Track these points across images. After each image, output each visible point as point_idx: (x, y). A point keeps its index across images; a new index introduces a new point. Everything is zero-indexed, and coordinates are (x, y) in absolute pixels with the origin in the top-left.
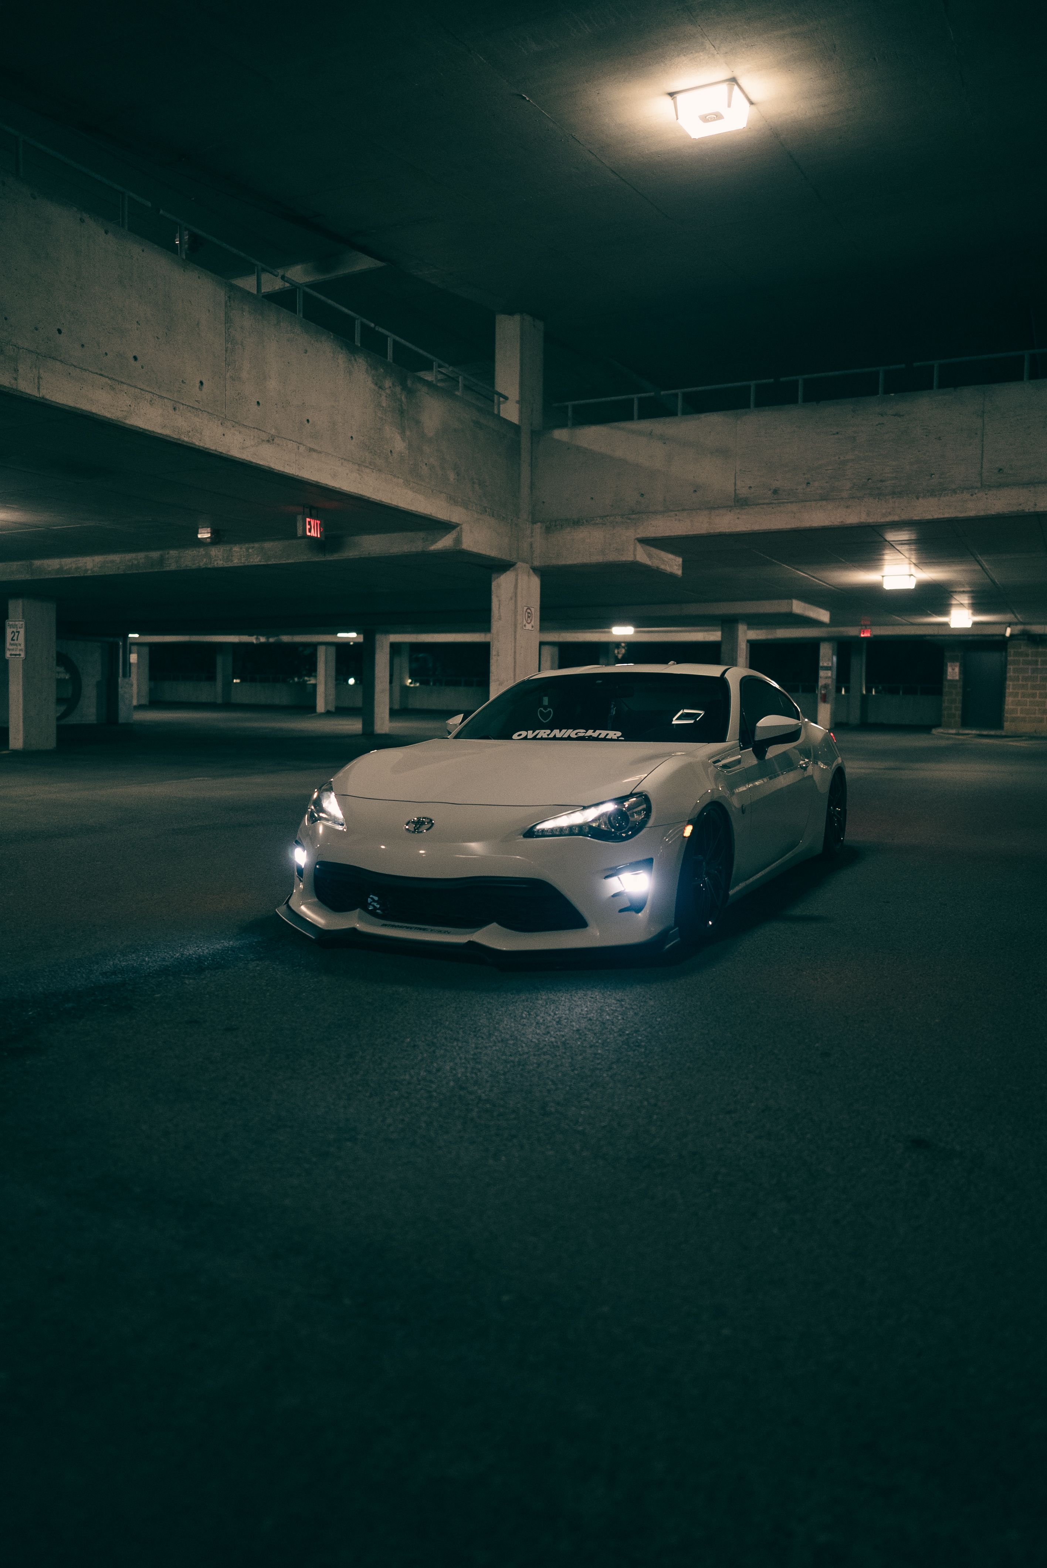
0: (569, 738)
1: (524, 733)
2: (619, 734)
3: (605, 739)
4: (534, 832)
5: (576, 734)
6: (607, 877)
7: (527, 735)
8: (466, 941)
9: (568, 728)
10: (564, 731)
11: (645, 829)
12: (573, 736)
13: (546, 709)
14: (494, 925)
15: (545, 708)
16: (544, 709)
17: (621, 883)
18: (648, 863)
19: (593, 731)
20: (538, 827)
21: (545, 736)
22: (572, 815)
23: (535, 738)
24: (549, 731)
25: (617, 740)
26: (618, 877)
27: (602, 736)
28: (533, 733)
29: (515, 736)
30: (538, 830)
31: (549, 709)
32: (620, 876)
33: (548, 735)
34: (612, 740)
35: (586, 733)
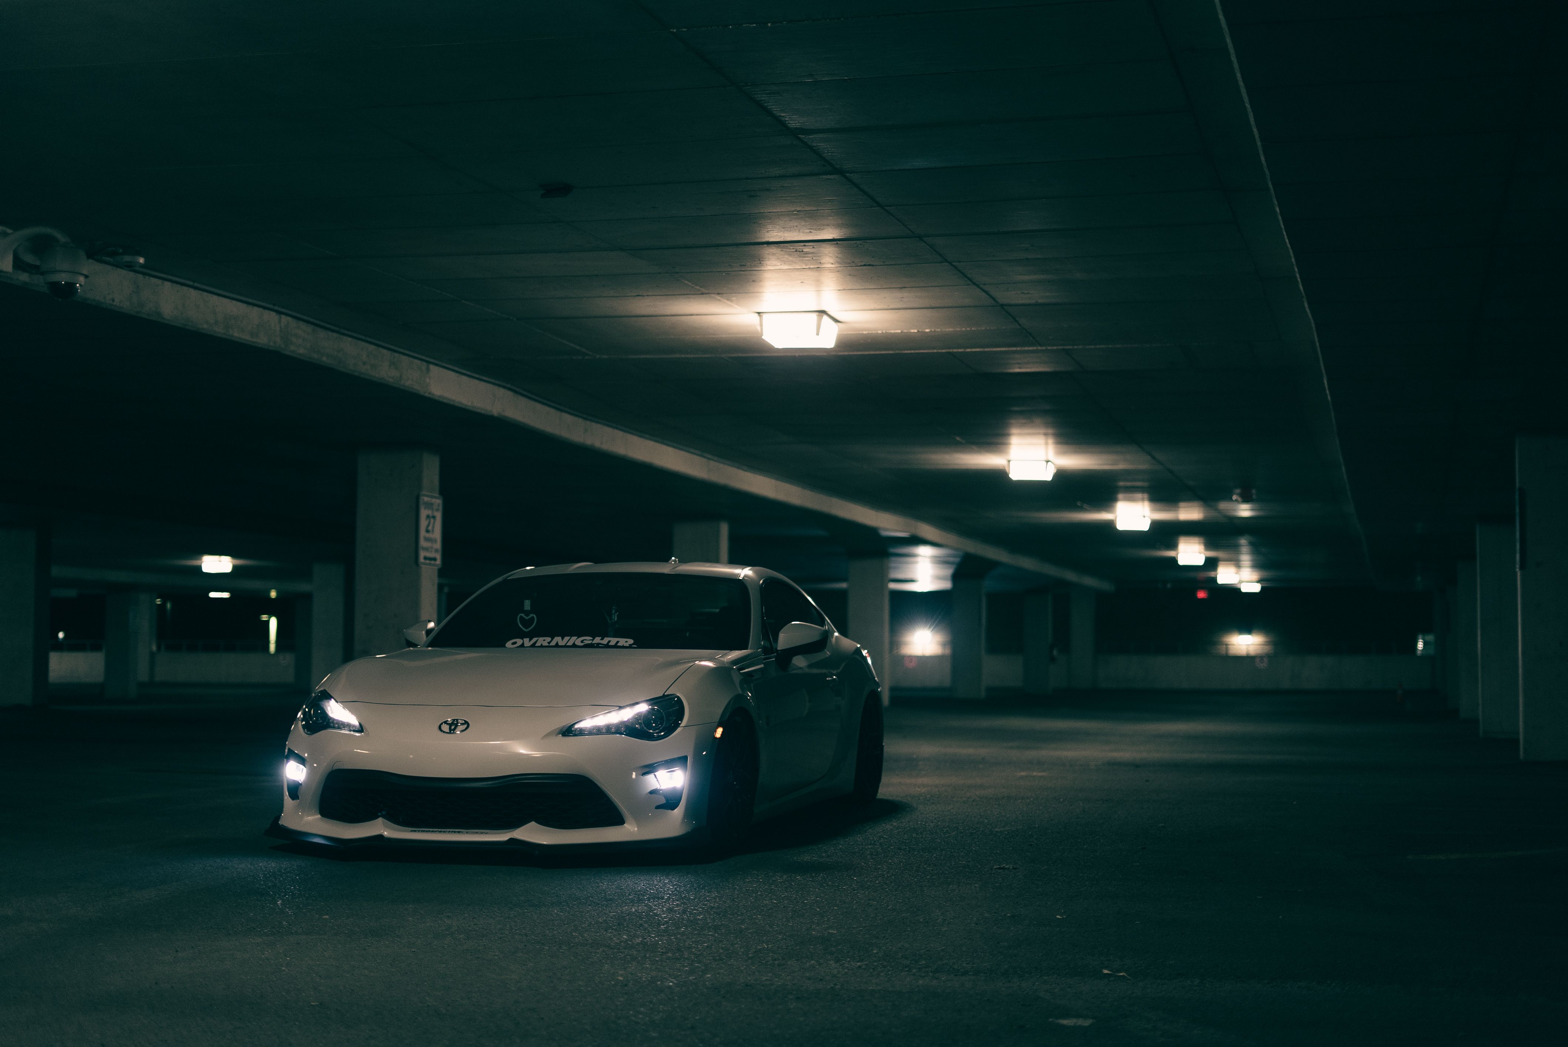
0: (574, 646)
1: (519, 642)
2: (631, 641)
3: (616, 646)
4: (572, 731)
5: (582, 642)
6: (644, 774)
7: (523, 643)
8: (507, 839)
9: (571, 636)
10: (567, 638)
11: (679, 728)
12: (578, 642)
13: (527, 615)
14: (533, 824)
15: (527, 613)
16: (525, 615)
17: (657, 780)
18: (682, 761)
19: (601, 638)
20: (576, 726)
21: (545, 644)
22: (609, 714)
23: (533, 646)
24: (549, 639)
25: (630, 647)
26: (655, 775)
27: (612, 643)
28: (530, 641)
29: (509, 644)
30: (576, 729)
31: (531, 615)
32: (656, 773)
33: (549, 643)
34: (623, 647)
35: (593, 640)
